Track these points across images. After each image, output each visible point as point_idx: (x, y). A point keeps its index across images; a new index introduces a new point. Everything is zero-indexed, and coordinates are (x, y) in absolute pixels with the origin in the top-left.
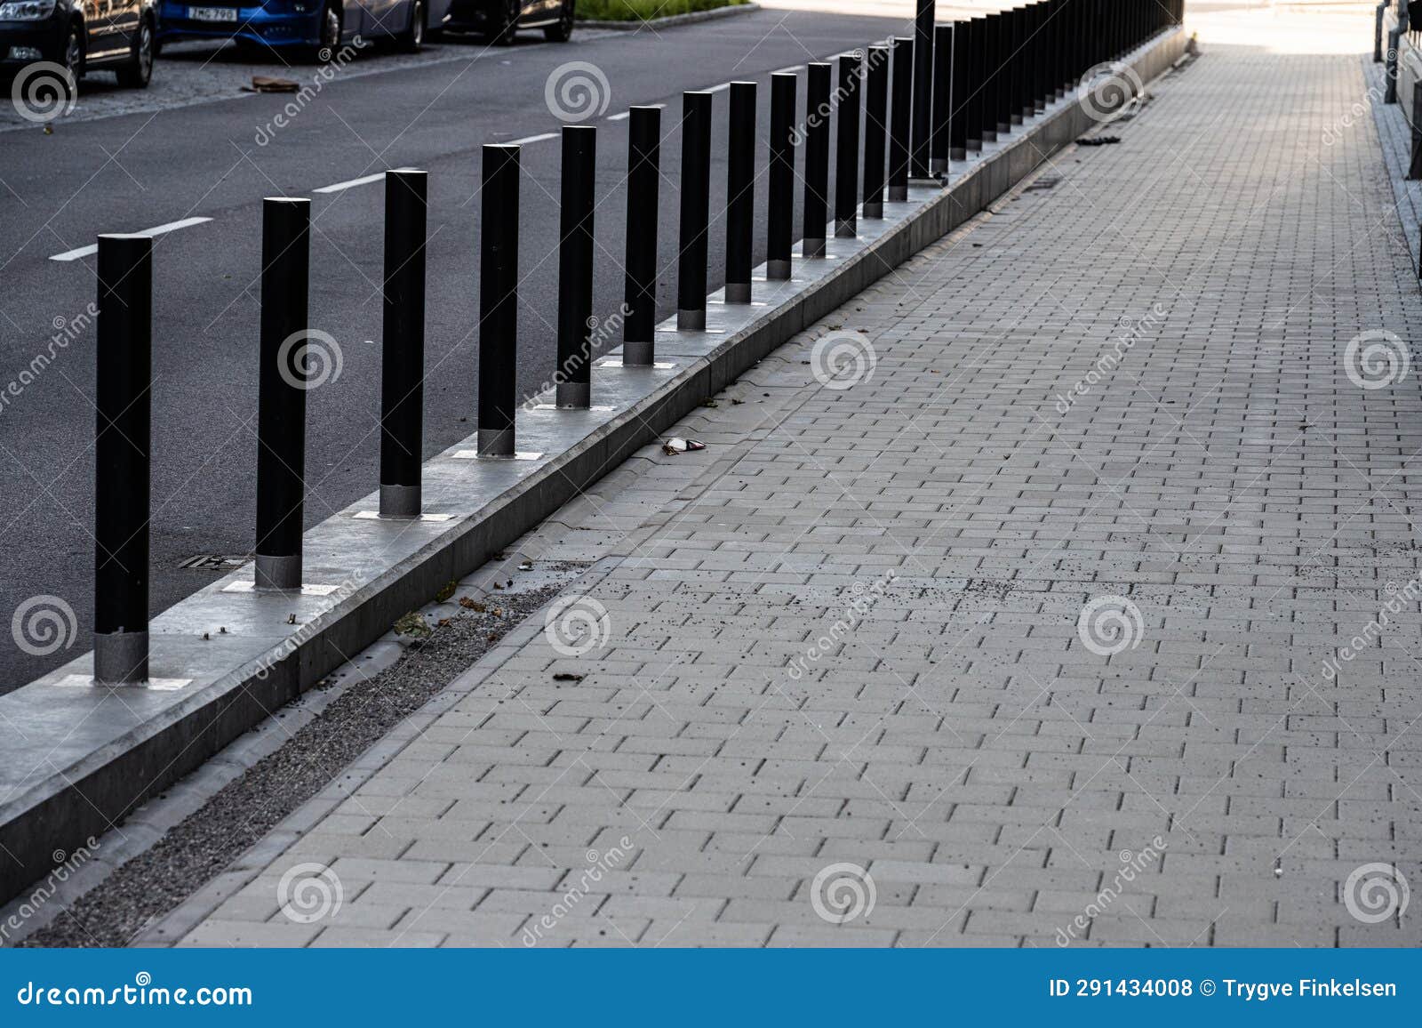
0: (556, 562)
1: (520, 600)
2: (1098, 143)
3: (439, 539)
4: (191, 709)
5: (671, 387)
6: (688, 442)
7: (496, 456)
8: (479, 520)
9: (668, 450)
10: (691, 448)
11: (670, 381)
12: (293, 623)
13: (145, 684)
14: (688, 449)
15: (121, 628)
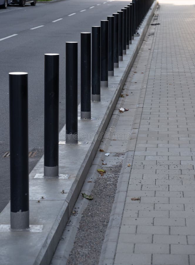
0: (114, 153)
1: (113, 169)
2: (156, 25)
3: (88, 152)
4: (49, 241)
5: (116, 93)
6: (125, 109)
7: (86, 119)
8: (94, 143)
9: (121, 111)
10: (126, 110)
11: (115, 92)
12: (63, 193)
13: (29, 229)
14: (125, 111)
15: (20, 211)
